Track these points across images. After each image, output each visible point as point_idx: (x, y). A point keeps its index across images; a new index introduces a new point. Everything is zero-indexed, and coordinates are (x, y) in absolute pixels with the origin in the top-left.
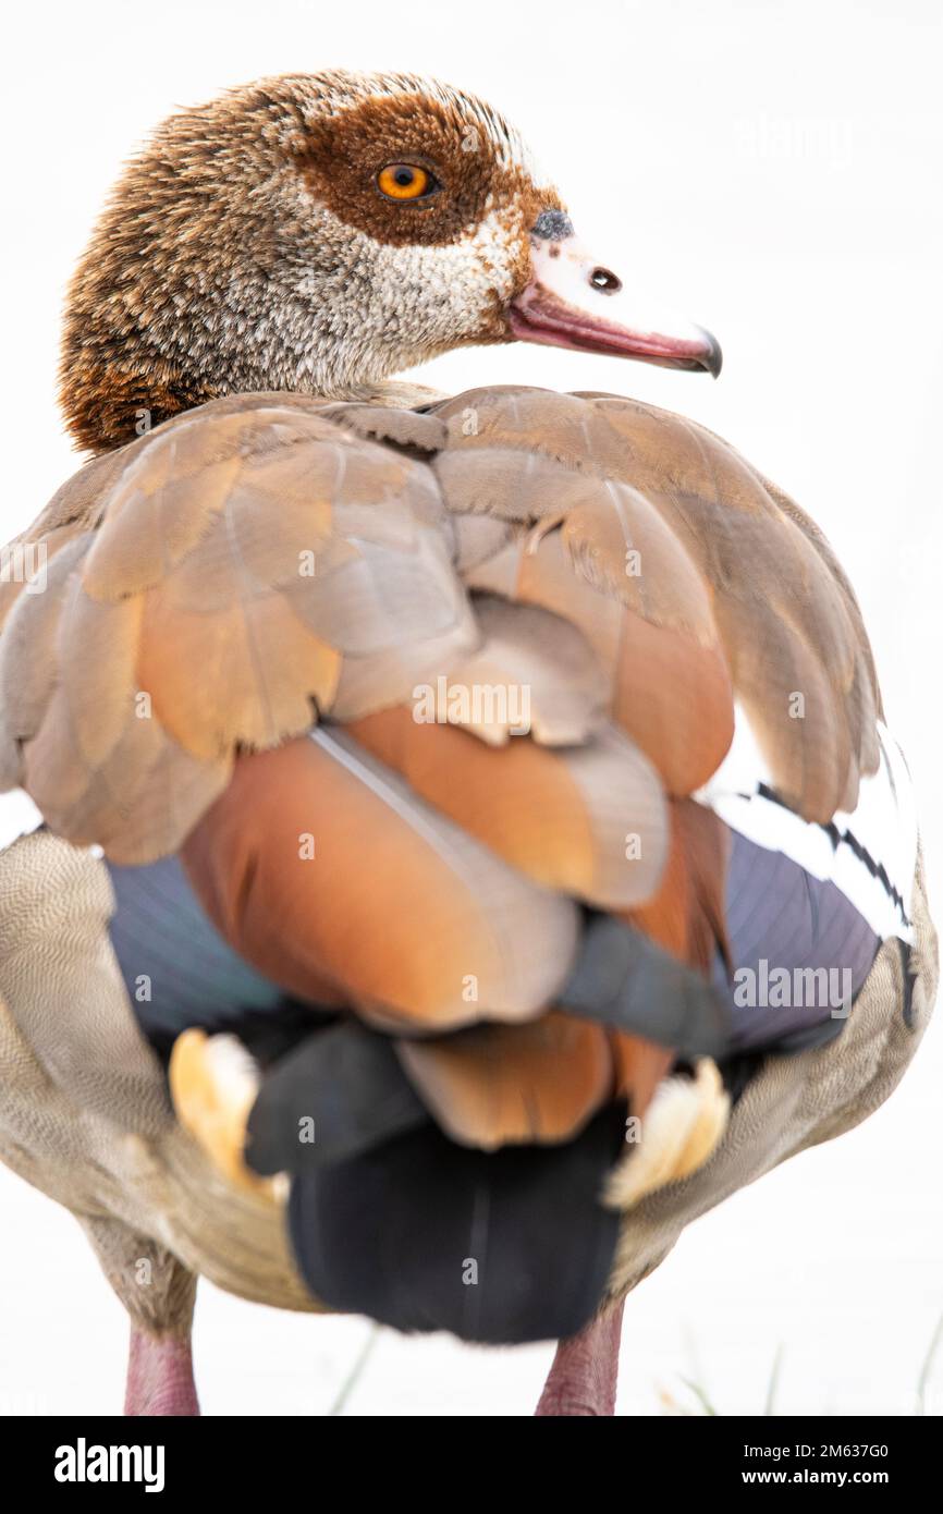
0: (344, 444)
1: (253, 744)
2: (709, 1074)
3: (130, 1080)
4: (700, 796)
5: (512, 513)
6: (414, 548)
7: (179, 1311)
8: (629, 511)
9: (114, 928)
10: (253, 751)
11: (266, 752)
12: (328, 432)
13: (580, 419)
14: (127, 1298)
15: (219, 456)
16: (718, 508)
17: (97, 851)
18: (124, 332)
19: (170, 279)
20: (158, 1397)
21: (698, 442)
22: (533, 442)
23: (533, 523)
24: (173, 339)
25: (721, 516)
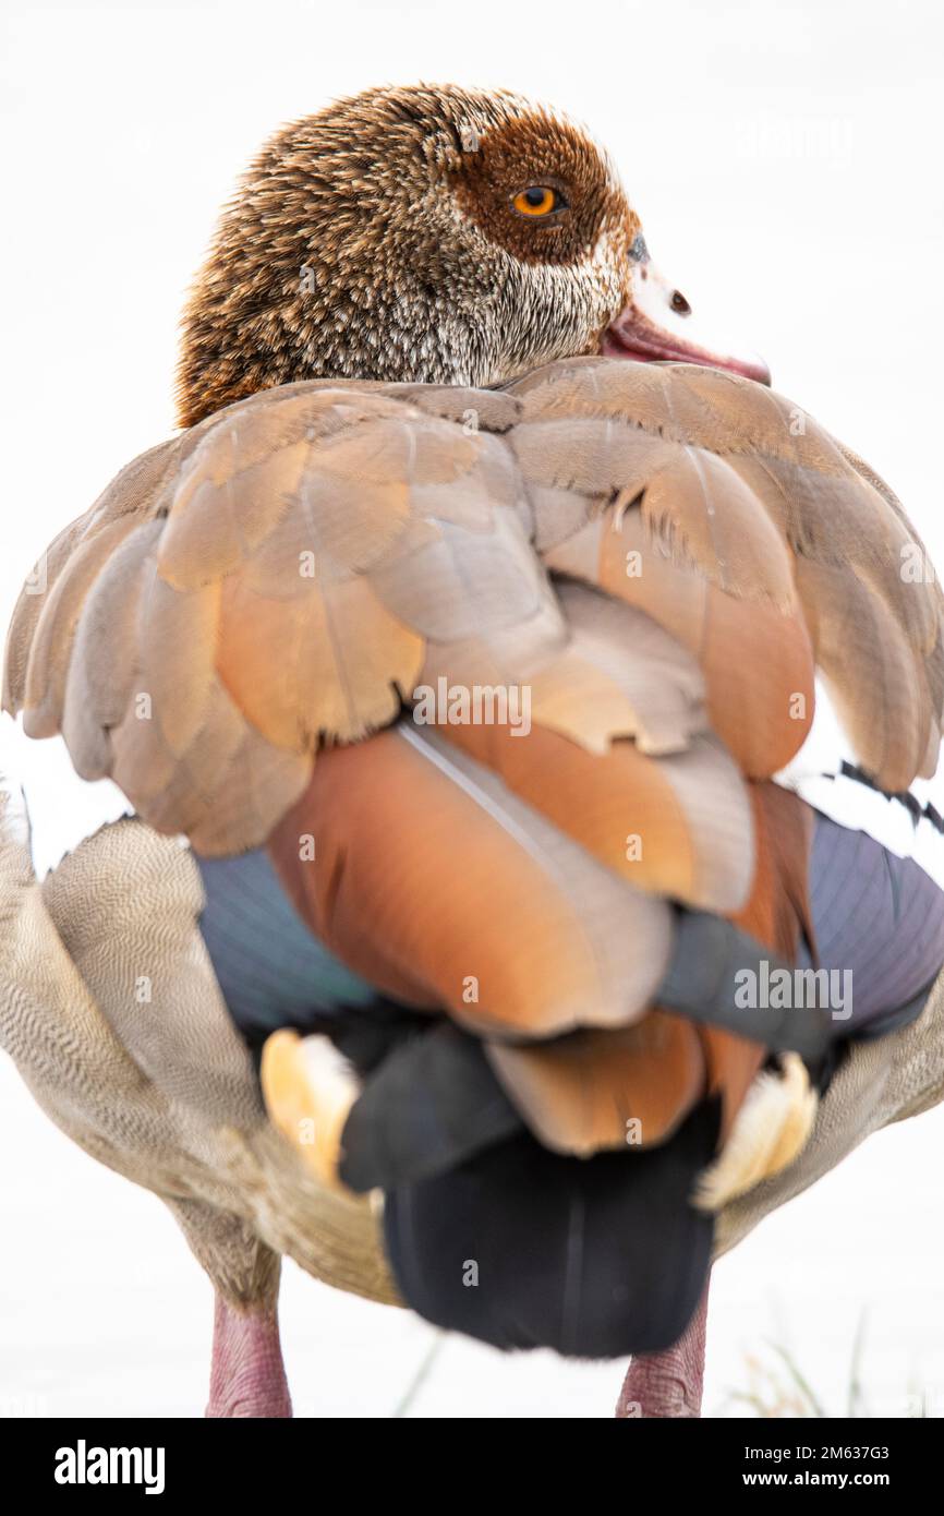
0: (410, 420)
1: (336, 736)
2: (796, 1069)
3: (222, 1078)
4: (782, 778)
5: (595, 487)
6: (491, 526)
7: (265, 1284)
8: (710, 476)
9: (201, 919)
10: (337, 743)
11: (351, 744)
12: (394, 410)
13: (657, 385)
14: (214, 1272)
15: (284, 442)
16: (800, 469)
17: (183, 842)
18: (275, 349)
19: (333, 293)
20: (244, 1370)
21: (777, 407)
22: (612, 409)
23: (615, 495)
24: (327, 357)
25: (802, 475)
